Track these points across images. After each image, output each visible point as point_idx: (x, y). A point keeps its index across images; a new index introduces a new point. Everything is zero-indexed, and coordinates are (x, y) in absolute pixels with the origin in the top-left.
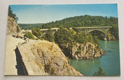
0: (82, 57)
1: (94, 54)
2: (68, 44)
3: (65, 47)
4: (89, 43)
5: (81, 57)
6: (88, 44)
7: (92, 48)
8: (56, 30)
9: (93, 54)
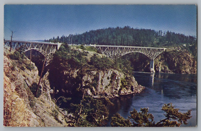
0: (99, 93)
1: (120, 90)
2: (76, 71)
3: (71, 75)
4: (113, 70)
5: (97, 93)
6: (112, 72)
7: (117, 78)
8: (57, 46)
9: (118, 88)
